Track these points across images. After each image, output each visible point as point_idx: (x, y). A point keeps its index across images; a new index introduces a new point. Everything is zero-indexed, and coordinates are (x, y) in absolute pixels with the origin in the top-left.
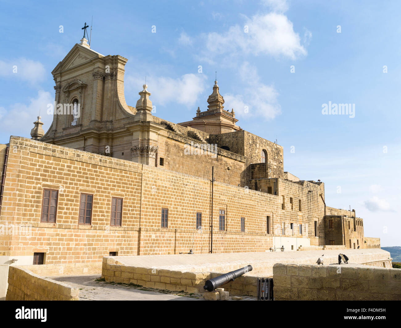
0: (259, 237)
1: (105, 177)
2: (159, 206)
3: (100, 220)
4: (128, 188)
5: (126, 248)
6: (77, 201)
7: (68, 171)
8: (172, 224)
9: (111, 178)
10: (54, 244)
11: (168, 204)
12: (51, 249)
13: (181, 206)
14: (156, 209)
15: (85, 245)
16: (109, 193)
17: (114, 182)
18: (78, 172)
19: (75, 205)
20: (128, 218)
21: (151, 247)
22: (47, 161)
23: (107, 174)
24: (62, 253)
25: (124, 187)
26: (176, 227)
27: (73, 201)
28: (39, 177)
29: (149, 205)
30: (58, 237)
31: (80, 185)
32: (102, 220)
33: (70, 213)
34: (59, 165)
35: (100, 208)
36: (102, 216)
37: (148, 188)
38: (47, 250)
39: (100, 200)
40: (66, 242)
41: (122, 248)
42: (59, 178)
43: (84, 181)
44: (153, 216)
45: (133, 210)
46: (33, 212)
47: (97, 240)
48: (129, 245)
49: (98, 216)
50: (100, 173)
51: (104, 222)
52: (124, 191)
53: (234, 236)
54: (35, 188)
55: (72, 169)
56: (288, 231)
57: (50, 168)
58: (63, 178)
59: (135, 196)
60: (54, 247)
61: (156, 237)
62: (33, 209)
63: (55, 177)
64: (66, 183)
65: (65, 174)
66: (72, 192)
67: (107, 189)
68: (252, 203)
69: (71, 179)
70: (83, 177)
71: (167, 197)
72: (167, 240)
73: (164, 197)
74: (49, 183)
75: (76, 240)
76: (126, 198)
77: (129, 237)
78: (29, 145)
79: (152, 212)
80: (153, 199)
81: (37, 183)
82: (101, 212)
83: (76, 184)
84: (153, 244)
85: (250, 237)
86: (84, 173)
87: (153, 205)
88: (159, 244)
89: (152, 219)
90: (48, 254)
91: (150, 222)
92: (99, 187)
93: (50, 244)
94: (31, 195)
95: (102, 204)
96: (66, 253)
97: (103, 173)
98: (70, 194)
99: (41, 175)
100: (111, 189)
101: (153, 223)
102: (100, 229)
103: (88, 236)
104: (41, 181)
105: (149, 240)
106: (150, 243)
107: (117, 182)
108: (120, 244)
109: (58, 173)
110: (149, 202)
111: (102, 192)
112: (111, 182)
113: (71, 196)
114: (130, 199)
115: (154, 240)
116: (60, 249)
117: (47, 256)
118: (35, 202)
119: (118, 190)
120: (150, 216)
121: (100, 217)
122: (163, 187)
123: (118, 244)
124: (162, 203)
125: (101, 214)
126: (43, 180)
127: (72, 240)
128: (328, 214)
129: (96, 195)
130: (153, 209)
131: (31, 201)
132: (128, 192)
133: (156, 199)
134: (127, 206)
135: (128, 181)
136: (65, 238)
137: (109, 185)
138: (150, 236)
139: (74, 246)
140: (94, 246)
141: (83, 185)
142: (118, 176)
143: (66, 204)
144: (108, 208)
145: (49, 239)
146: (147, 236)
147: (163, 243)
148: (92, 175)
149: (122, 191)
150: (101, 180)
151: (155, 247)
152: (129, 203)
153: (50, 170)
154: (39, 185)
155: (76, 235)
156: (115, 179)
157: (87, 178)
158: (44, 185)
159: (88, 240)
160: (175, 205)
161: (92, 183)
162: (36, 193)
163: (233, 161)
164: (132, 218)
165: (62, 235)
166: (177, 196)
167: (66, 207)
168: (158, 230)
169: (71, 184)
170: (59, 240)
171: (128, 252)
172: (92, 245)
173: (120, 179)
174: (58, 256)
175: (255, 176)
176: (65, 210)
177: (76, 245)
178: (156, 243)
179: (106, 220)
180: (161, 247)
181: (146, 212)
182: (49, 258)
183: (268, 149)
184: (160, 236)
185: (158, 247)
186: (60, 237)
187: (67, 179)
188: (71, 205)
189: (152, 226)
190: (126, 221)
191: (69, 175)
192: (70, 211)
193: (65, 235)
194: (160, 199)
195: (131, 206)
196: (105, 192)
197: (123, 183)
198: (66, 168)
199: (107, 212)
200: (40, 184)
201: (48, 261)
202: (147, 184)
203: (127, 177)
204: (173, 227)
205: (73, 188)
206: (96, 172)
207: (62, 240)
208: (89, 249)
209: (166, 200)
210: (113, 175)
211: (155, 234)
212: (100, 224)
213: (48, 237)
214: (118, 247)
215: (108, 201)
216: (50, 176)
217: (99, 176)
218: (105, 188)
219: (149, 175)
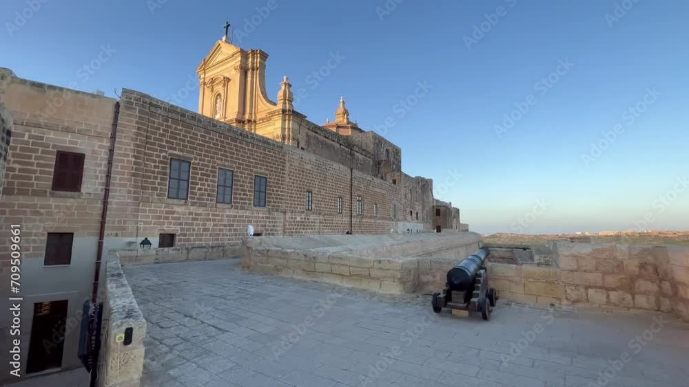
0: (387, 222)
1: (246, 153)
2: (304, 188)
3: (241, 199)
4: (271, 167)
5: (271, 230)
6: (214, 176)
7: (202, 141)
8: (316, 207)
9: (253, 155)
10: (186, 224)
11: (312, 187)
12: (182, 229)
13: (324, 189)
14: (301, 191)
15: (225, 226)
16: (251, 171)
17: (257, 160)
18: (214, 144)
19: (212, 181)
20: (273, 198)
21: (296, 229)
22: (174, 126)
23: (249, 150)
24: (197, 235)
25: (267, 166)
26: (320, 210)
27: (209, 176)
28: (164, 143)
29: (294, 187)
30: (191, 216)
31: (217, 159)
32: (245, 199)
33: (205, 190)
34: (190, 133)
35: (241, 186)
36: (244, 194)
37: (293, 169)
38: (178, 230)
39: (241, 177)
40: (201, 223)
41: (267, 230)
42: (191, 147)
43: (222, 155)
44: (298, 198)
45: (277, 191)
46: (156, 186)
47: (238, 221)
48: (274, 226)
49: (240, 194)
50: (241, 147)
51: (247, 201)
52: (268, 170)
53: (369, 220)
54: (158, 156)
55: (207, 139)
56: (409, 217)
57: (179, 135)
58: (196, 149)
59: (279, 176)
60: (186, 227)
61: (301, 219)
62: (157, 181)
63: (186, 146)
64: (200, 155)
65: (198, 144)
66: (208, 166)
67: (250, 166)
68: (383, 192)
69: (206, 151)
70: (221, 151)
71: (312, 180)
72: (312, 222)
73: (308, 180)
74: (177, 153)
75: (214, 220)
76: (269, 178)
77: (274, 218)
78: (148, 102)
79: (297, 194)
80: (297, 181)
81: (161, 151)
82: (242, 190)
83: (212, 157)
84: (298, 225)
85: (380, 221)
86: (222, 146)
87: (297, 187)
88: (304, 226)
89: (297, 201)
90: (179, 235)
91: (295, 204)
92: (239, 163)
93: (181, 224)
94: (153, 164)
95: (243, 182)
96: (202, 235)
97: (245, 149)
98: (205, 168)
99: (167, 142)
100: (254, 167)
101: (298, 205)
102: (243, 208)
103: (228, 216)
104: (166, 149)
105: (294, 222)
106: (295, 225)
107: (260, 160)
108: (265, 226)
109: (188, 142)
110: (293, 183)
111: (243, 169)
112: (253, 159)
113: (207, 171)
114: (274, 179)
115: (299, 222)
116: (194, 230)
117: (177, 238)
118: (158, 173)
119: (261, 168)
120: (295, 197)
121: (242, 196)
122: (307, 169)
123: (262, 226)
124: (306, 186)
125: (242, 193)
126: (170, 148)
127: (209, 220)
128: (435, 204)
129: (237, 172)
130: (298, 191)
131: (153, 172)
132: (272, 171)
133: (301, 181)
134: (271, 186)
135: (272, 160)
136: (199, 217)
137: (252, 163)
138: (295, 218)
139: (212, 227)
140: (235, 227)
141: (221, 159)
142: (261, 153)
143: (200, 179)
144: (251, 187)
145: (179, 219)
146: (292, 218)
147: (308, 226)
148: (231, 149)
149: (265, 169)
150: (242, 156)
151: (300, 229)
152: (273, 183)
153: (178, 137)
154: (164, 154)
155: (213, 215)
156: (257, 156)
157: (226, 151)
158: (170, 154)
159: (229, 221)
160: (319, 188)
161: (233, 158)
162: (161, 162)
163: (363, 156)
164: (277, 198)
165: (196, 214)
166: (321, 180)
167: (200, 182)
168: (303, 212)
169: (205, 156)
170: (193, 219)
171: (273, 234)
172: (233, 225)
173: (263, 157)
174: (192, 238)
175: (381, 171)
176: (199, 186)
177: (214, 225)
178: (301, 225)
179: (249, 200)
180: (306, 229)
181: (291, 193)
182: (180, 240)
183: (391, 150)
184: (305, 219)
185: (303, 229)
186: (194, 216)
187: (201, 150)
188: (207, 180)
189: (297, 208)
190: (270, 202)
191: (204, 146)
192: (206, 187)
193: (200, 214)
194: (304, 182)
195: (275, 187)
196: (247, 170)
197: (266, 162)
198: (199, 137)
199: (250, 191)
200: (166, 152)
201: (179, 243)
202: (291, 165)
203: (272, 156)
204: (317, 210)
205: (209, 161)
206: (235, 146)
207: (197, 219)
208: (230, 230)
209: (310, 183)
210: (255, 151)
211: (300, 216)
212: (242, 203)
213: (178, 216)
214: (263, 228)
215: (251, 179)
216: (179, 145)
217: (240, 151)
218: (246, 165)
219: (294, 157)
